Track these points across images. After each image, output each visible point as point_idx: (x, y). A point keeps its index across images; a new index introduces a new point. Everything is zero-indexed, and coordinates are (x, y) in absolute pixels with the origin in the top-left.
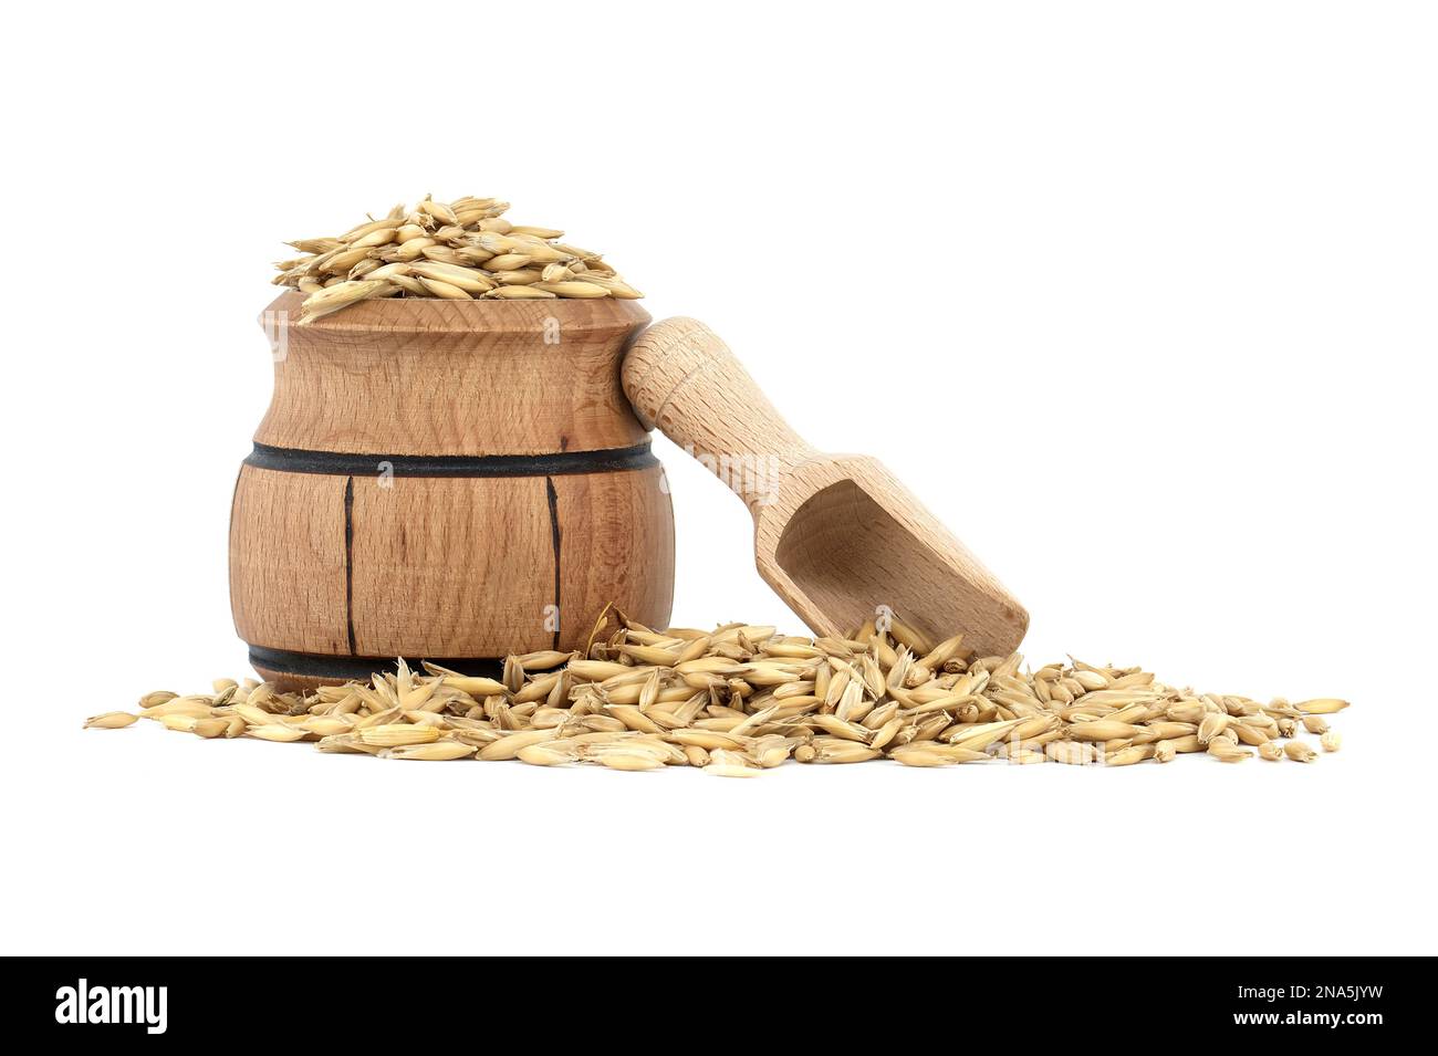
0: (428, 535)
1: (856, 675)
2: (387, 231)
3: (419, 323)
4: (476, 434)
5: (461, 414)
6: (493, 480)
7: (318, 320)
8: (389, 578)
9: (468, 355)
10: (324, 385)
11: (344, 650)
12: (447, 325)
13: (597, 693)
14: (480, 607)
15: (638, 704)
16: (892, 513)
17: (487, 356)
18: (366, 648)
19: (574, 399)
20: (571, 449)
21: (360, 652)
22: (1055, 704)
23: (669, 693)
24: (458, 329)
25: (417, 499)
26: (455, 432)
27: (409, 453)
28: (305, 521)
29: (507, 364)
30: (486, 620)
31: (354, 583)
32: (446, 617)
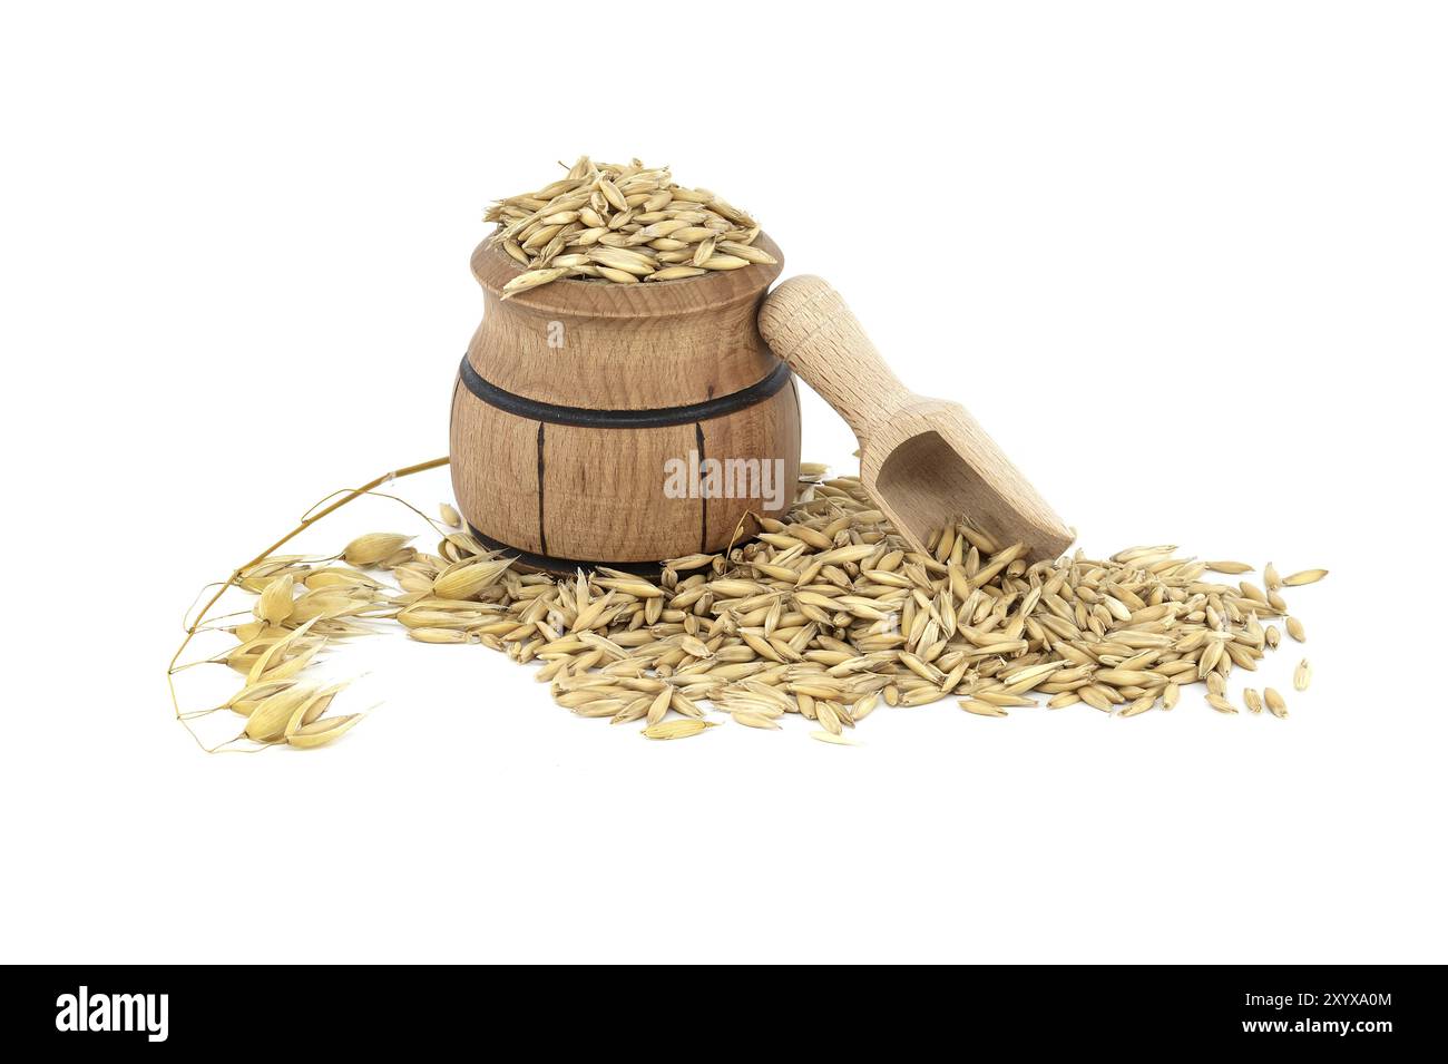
0: (602, 474)
1: (935, 614)
2: (571, 215)
3: (595, 309)
4: (640, 391)
5: (629, 376)
6: (653, 431)
7: (515, 296)
8: (572, 504)
9: (634, 331)
10: (522, 339)
11: (538, 550)
12: (618, 312)
13: (733, 618)
14: (643, 527)
15: (763, 626)
16: (968, 462)
17: (649, 332)
18: (555, 551)
19: (719, 352)
20: (716, 396)
21: (550, 553)
22: (1088, 635)
23: (790, 618)
24: (626, 315)
25: (594, 445)
26: (624, 391)
27: (587, 406)
28: (506, 451)
29: (666, 335)
30: (648, 536)
31: (545, 505)
32: (617, 534)
